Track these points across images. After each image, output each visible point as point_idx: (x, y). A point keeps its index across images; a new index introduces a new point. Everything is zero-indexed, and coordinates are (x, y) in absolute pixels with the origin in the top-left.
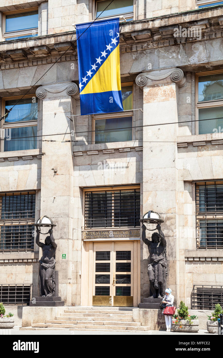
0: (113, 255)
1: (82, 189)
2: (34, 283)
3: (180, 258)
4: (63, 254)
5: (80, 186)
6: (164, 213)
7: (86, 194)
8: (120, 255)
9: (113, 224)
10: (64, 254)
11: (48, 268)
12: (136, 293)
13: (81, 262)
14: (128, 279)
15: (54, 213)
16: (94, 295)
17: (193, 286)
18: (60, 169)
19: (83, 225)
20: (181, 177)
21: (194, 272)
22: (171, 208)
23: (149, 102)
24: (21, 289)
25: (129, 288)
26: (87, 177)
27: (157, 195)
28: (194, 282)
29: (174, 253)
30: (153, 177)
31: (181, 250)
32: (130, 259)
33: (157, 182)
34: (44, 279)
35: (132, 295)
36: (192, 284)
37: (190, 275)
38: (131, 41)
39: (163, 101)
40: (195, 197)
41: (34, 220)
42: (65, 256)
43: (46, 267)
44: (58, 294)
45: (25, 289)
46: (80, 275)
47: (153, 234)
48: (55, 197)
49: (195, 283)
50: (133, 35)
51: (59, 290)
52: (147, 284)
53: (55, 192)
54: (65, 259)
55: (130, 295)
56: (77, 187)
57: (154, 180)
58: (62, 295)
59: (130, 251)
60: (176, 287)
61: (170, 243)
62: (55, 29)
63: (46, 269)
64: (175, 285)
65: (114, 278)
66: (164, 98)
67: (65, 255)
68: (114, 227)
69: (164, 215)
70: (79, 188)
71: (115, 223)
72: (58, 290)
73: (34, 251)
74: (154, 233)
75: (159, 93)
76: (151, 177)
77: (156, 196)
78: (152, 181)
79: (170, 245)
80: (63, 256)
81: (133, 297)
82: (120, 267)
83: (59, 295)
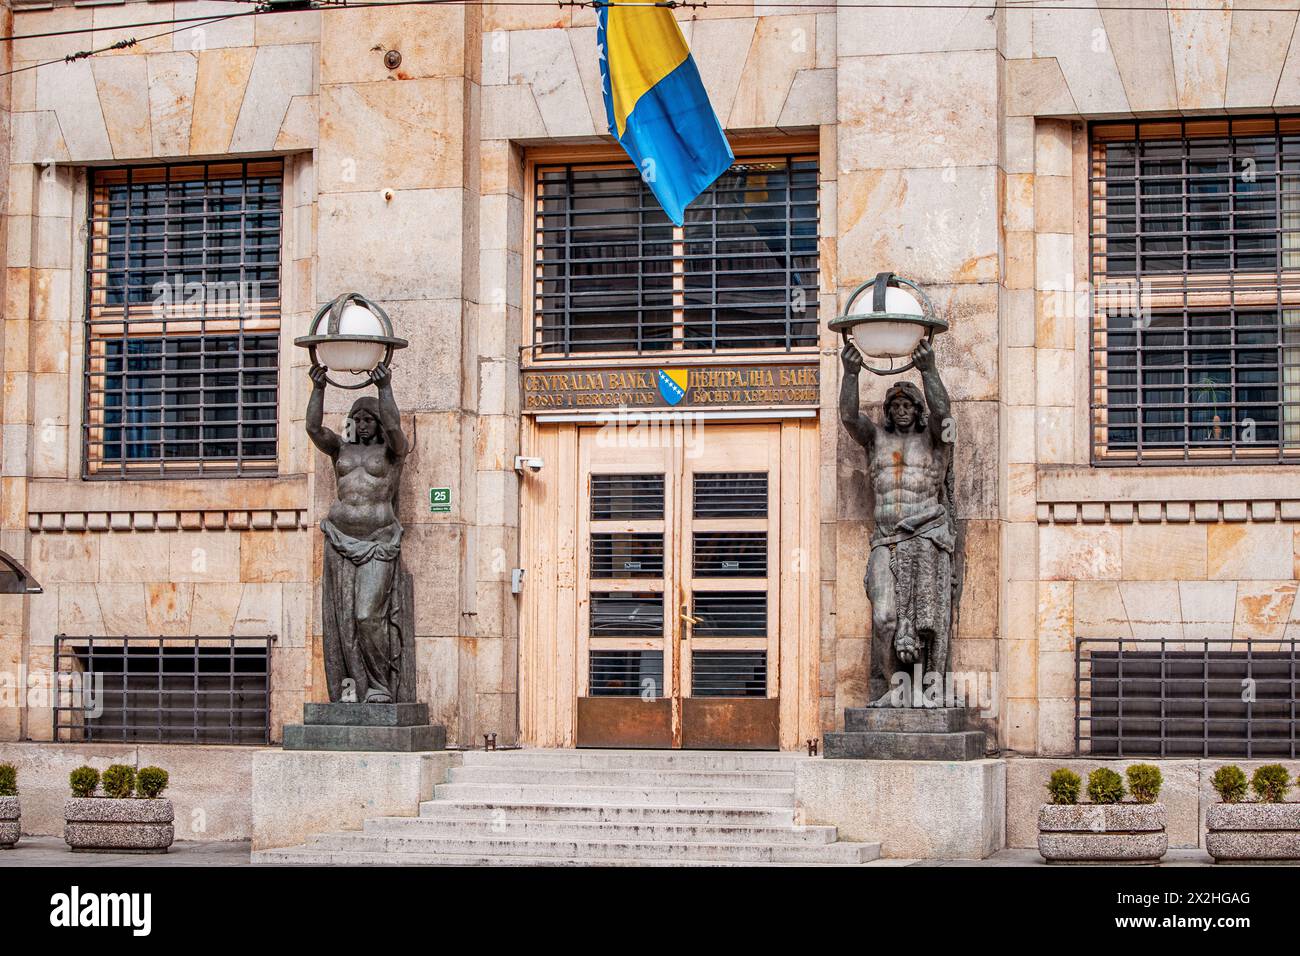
0: (679, 498)
1: (523, 151)
2: (286, 635)
3: (1018, 501)
4: (433, 491)
5: (515, 136)
6: (939, 279)
7: (540, 178)
9: (678, 333)
10: (440, 491)
11: (369, 560)
12: (791, 682)
13: (519, 528)
14: (748, 613)
15: (388, 279)
16: (583, 692)
17: (1074, 643)
18: (419, 50)
19: (527, 341)
20: (1019, 97)
21: (1079, 577)
22: (977, 254)
24: (223, 665)
26: (551, 92)
27: (905, 187)
28: (1077, 622)
29: (988, 486)
30: (886, 94)
31: (1021, 468)
32: (764, 515)
33: (907, 124)
34: (347, 614)
35: (771, 694)
36: (1067, 634)
37: (1059, 589)
40: (1086, 200)
41: (279, 309)
42: (447, 500)
43: (359, 553)
44: (412, 689)
45: (241, 665)
46: (514, 594)
47: (889, 391)
48: (391, 192)
49: (1082, 631)
51: (419, 667)
52: (856, 641)
53: (390, 169)
54: (448, 514)
55: (763, 693)
56: (500, 144)
57: (894, 115)
58: (433, 693)
59: (764, 475)
60: (997, 650)
61: (971, 436)
63: (358, 562)
64: (993, 641)
65: (684, 610)
67: (447, 492)
68: (685, 348)
69: (942, 291)
70: (507, 146)
71: (688, 331)
72: (413, 669)
73: (281, 470)
74: (897, 385)
76: (877, 99)
77: (901, 194)
78: (883, 117)
79: (971, 442)
80: (433, 496)
81: (777, 701)
82: (710, 554)
83: (421, 696)
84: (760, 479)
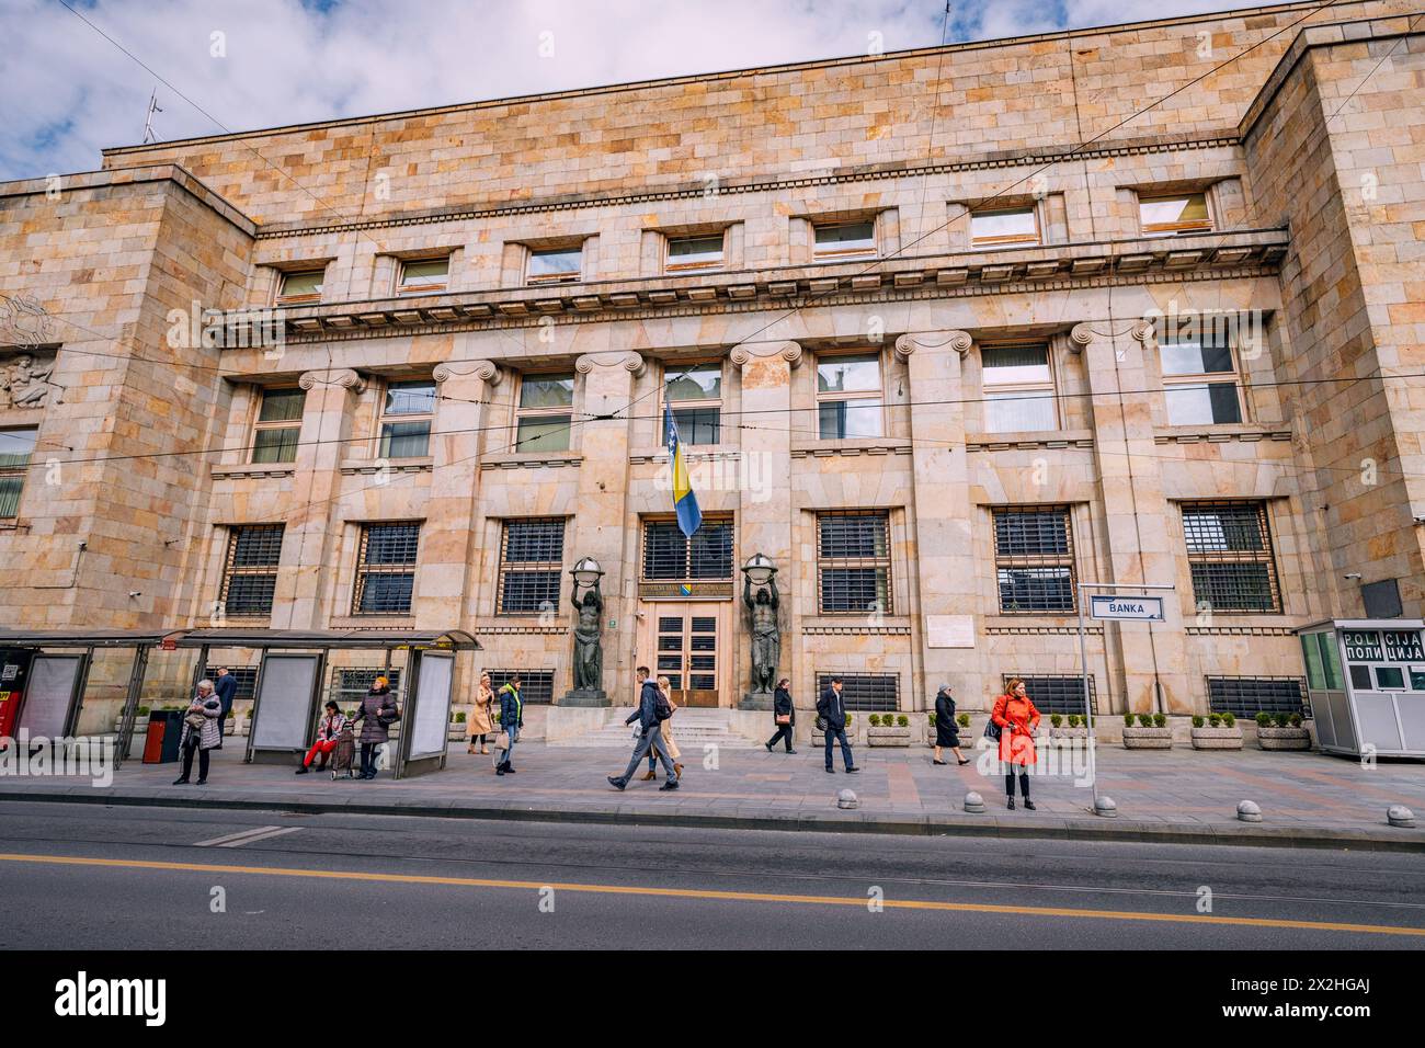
0: (687, 625)
1: (641, 516)
3: (797, 627)
5: (640, 511)
6: (773, 557)
7: (646, 524)
8: (699, 624)
9: (688, 573)
10: (613, 621)
11: (589, 643)
12: (723, 685)
13: (636, 634)
14: (709, 663)
17: (814, 673)
18: (611, 484)
19: (641, 575)
20: (796, 502)
21: (816, 652)
22: (784, 551)
23: (749, 388)
24: (538, 678)
25: (712, 678)
27: (762, 528)
28: (815, 666)
29: (788, 622)
31: (797, 616)
32: (714, 631)
33: (762, 509)
35: (716, 689)
36: (812, 670)
37: (809, 656)
38: (725, 298)
39: (772, 387)
41: (561, 564)
42: (614, 625)
43: (586, 641)
45: (544, 678)
46: (634, 655)
47: (759, 590)
48: (600, 527)
49: (817, 669)
50: (730, 289)
53: (600, 520)
54: (614, 629)
55: (713, 689)
56: (635, 513)
57: (759, 506)
59: (714, 618)
62: (609, 275)
63: (585, 644)
65: (688, 661)
66: (773, 382)
67: (615, 622)
68: (690, 578)
70: (637, 514)
71: (691, 573)
73: (560, 614)
74: (762, 589)
75: (766, 375)
78: (755, 507)
80: (610, 623)
81: (717, 691)
82: (697, 643)
84: (713, 620)
